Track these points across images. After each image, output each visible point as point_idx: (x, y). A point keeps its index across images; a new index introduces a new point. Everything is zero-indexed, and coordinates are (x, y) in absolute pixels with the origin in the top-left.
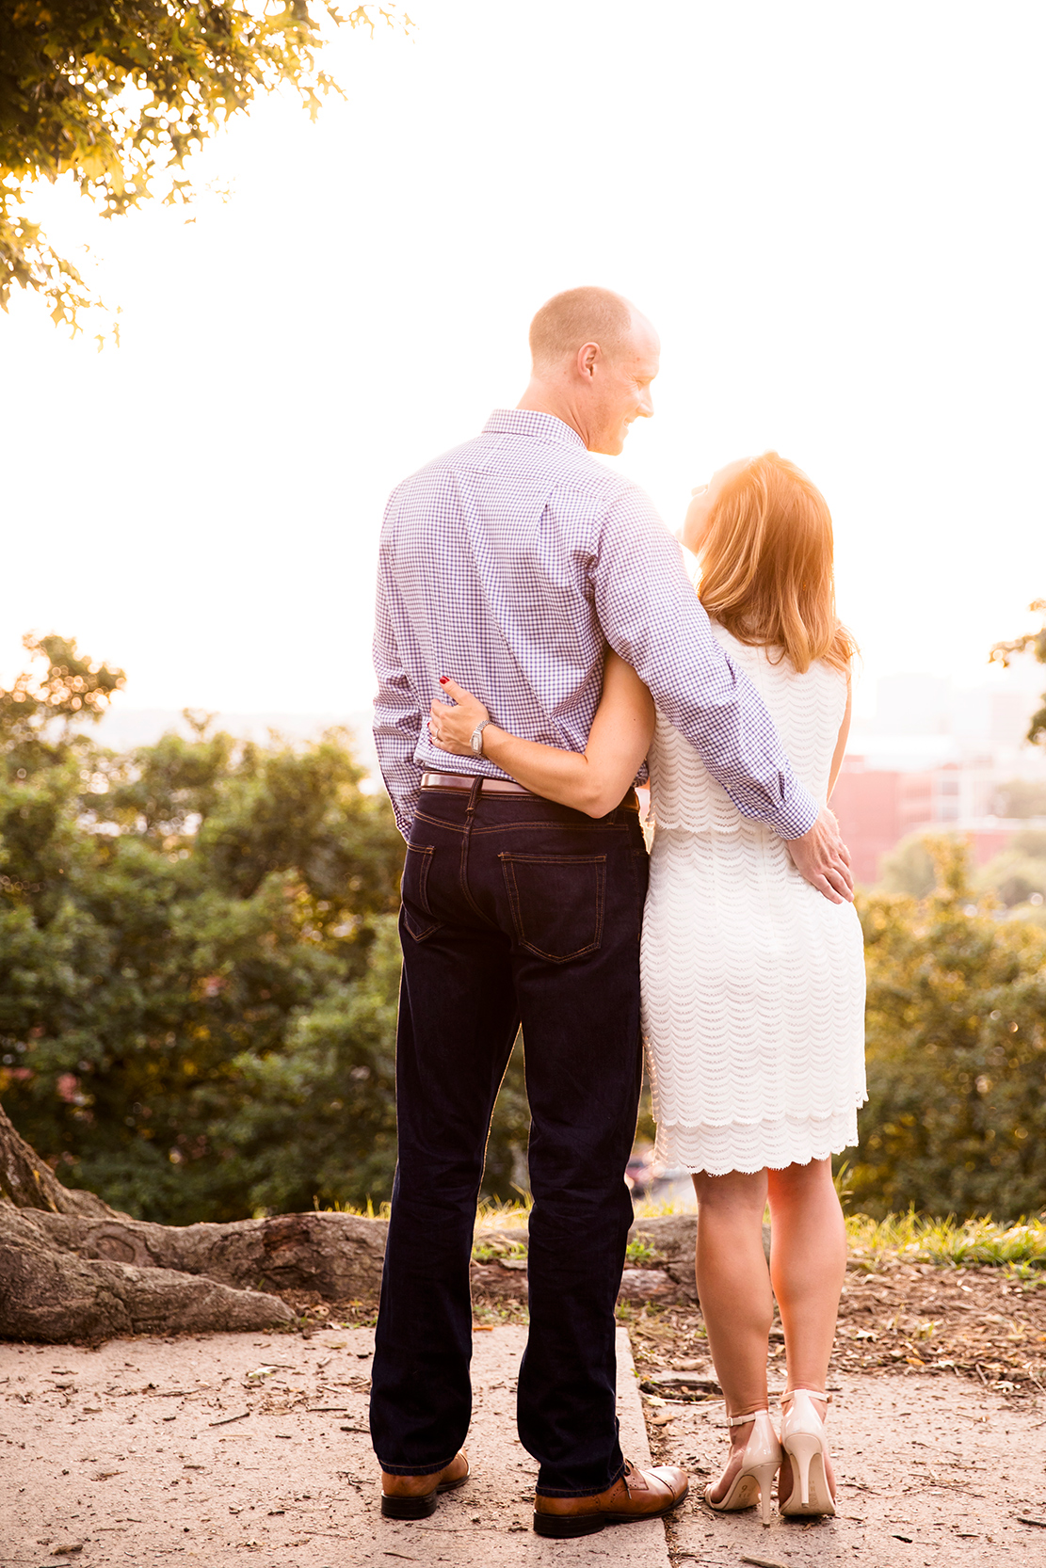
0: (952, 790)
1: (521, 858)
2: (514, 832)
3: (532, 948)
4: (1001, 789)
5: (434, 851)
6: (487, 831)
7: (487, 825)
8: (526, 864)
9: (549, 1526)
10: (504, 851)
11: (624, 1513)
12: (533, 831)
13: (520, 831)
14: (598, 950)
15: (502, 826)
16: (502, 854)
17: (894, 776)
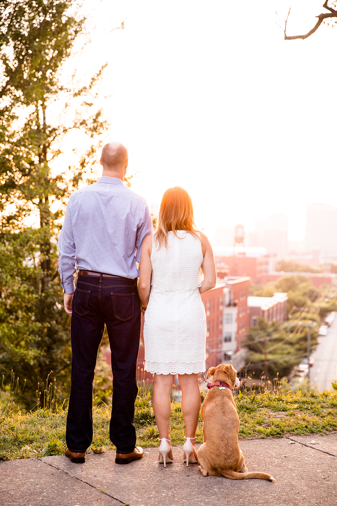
0: (267, 263)
1: (117, 294)
2: (114, 288)
3: (117, 317)
4: (279, 263)
5: (90, 292)
6: (106, 287)
7: (106, 286)
8: (118, 296)
9: (119, 461)
10: (112, 292)
11: (135, 458)
12: (119, 287)
13: (116, 287)
14: (133, 318)
15: (111, 286)
16: (112, 293)
17: (255, 259)
